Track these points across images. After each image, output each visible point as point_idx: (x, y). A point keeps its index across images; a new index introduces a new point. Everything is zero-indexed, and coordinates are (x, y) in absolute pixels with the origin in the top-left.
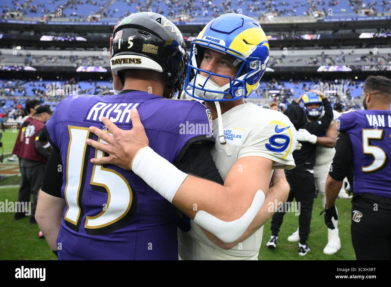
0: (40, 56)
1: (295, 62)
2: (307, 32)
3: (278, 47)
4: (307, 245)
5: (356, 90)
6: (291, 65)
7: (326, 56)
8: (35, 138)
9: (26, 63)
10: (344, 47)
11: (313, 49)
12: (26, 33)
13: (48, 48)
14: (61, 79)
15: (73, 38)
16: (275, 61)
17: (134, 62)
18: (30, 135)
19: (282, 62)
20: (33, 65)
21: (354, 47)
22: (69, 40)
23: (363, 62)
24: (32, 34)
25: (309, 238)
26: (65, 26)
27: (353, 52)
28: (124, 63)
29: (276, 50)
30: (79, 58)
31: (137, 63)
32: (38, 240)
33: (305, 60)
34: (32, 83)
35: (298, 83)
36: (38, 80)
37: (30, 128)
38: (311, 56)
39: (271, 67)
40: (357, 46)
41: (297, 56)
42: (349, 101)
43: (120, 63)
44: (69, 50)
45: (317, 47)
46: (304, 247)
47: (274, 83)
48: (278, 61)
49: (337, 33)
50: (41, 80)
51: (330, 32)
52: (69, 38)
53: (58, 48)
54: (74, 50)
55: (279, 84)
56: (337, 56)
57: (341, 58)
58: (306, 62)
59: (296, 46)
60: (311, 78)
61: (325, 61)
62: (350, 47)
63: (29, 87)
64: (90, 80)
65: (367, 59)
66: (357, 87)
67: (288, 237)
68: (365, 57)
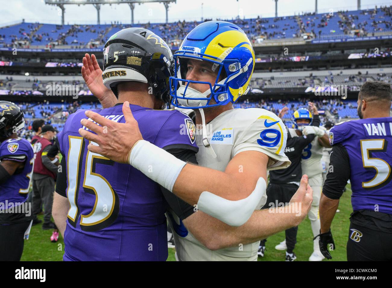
0: (46, 81)
1: (284, 84)
2: (296, 54)
3: (267, 69)
4: (293, 253)
5: (343, 110)
6: (279, 86)
7: (315, 77)
8: (41, 154)
9: (34, 88)
10: (333, 68)
11: (301, 71)
12: (33, 60)
13: (53, 74)
14: (65, 102)
15: (75, 64)
16: (264, 82)
17: (119, 74)
18: (37, 151)
19: (271, 84)
20: (40, 89)
21: (343, 68)
22: (71, 66)
23: (352, 82)
24: (38, 61)
25: (296, 248)
26: (67, 53)
27: (341, 73)
28: (111, 76)
29: (265, 72)
30: (81, 82)
31: (122, 75)
32: (50, 244)
33: (294, 81)
34: (40, 106)
35: (287, 103)
36: (46, 103)
37: (37, 145)
38: (299, 77)
39: (260, 89)
40: (346, 67)
41: (286, 78)
42: (337, 121)
43: (108, 77)
44: (72, 75)
45: (306, 68)
46: (291, 255)
47: (263, 104)
48: (267, 82)
49: (326, 55)
50: (48, 103)
51: (319, 54)
52: (71, 65)
53: (61, 74)
54: (76, 75)
55: (268, 105)
56: (326, 77)
57: (330, 79)
58: (294, 83)
59: (285, 68)
60: (299, 99)
61: (313, 82)
62: (339, 68)
63: (37, 110)
64: (92, 103)
65: (355, 79)
66: (345, 107)
67: (275, 246)
68: (354, 77)
